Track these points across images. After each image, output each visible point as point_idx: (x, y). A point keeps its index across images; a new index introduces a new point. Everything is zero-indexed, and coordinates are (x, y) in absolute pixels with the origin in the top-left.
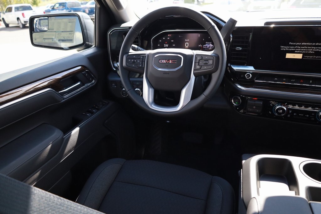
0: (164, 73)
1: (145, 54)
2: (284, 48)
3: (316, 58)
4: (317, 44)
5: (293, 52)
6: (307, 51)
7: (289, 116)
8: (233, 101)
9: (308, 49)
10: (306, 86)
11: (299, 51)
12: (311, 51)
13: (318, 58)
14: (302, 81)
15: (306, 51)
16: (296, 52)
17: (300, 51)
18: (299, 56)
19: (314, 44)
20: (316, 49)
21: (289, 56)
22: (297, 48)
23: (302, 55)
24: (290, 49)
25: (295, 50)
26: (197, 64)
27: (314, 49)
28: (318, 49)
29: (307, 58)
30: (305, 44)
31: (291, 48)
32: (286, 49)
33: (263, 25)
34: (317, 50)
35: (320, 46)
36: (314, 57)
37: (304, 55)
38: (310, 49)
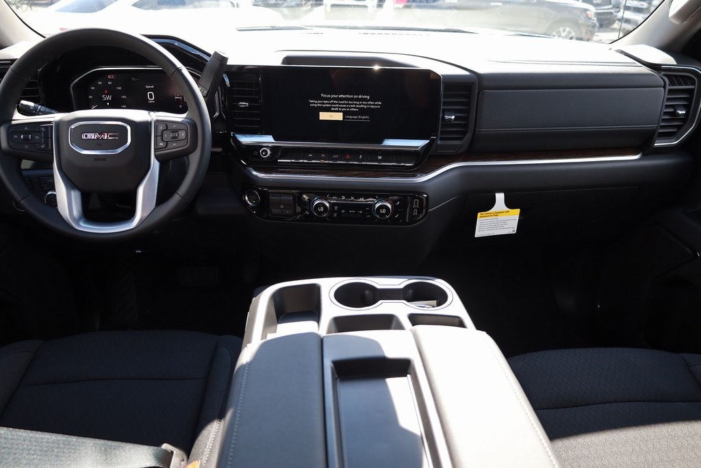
0: (95, 160)
1: (50, 122)
2: (314, 103)
3: (361, 119)
4: (360, 97)
5: (328, 110)
6: (348, 108)
7: (335, 215)
8: (247, 198)
9: (348, 104)
10: (353, 164)
11: (337, 109)
12: (354, 108)
13: (365, 119)
14: (348, 157)
15: (346, 108)
16: (332, 109)
17: (338, 107)
18: (338, 116)
19: (355, 97)
20: (360, 104)
21: (324, 116)
22: (333, 103)
23: (341, 114)
24: (324, 105)
25: (331, 107)
26: (159, 138)
27: (356, 104)
28: (362, 104)
29: (349, 118)
30: (344, 96)
32: (318, 105)
34: (362, 106)
35: (366, 100)
36: (360, 117)
37: (345, 114)
38: (352, 104)
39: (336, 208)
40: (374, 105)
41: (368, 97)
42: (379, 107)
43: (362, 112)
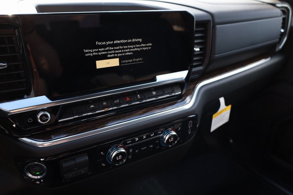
2: (90, 52)
3: (136, 61)
4: (134, 40)
5: (104, 57)
6: (124, 52)
7: (130, 157)
9: (123, 49)
11: (113, 55)
12: (129, 52)
13: (139, 61)
14: (128, 99)
15: (121, 53)
16: (109, 56)
17: (114, 53)
18: (114, 63)
19: (130, 41)
20: (134, 48)
21: (101, 64)
22: (109, 50)
23: (118, 59)
24: (100, 54)
25: (107, 54)
27: (131, 48)
28: (136, 47)
29: (125, 63)
30: (119, 42)
31: (100, 52)
32: (94, 54)
33: (35, 12)
34: (136, 49)
35: (138, 43)
36: (134, 60)
37: (121, 59)
38: (127, 49)
39: (131, 151)
40: (146, 47)
41: (141, 40)
42: (150, 48)
43: (136, 54)
